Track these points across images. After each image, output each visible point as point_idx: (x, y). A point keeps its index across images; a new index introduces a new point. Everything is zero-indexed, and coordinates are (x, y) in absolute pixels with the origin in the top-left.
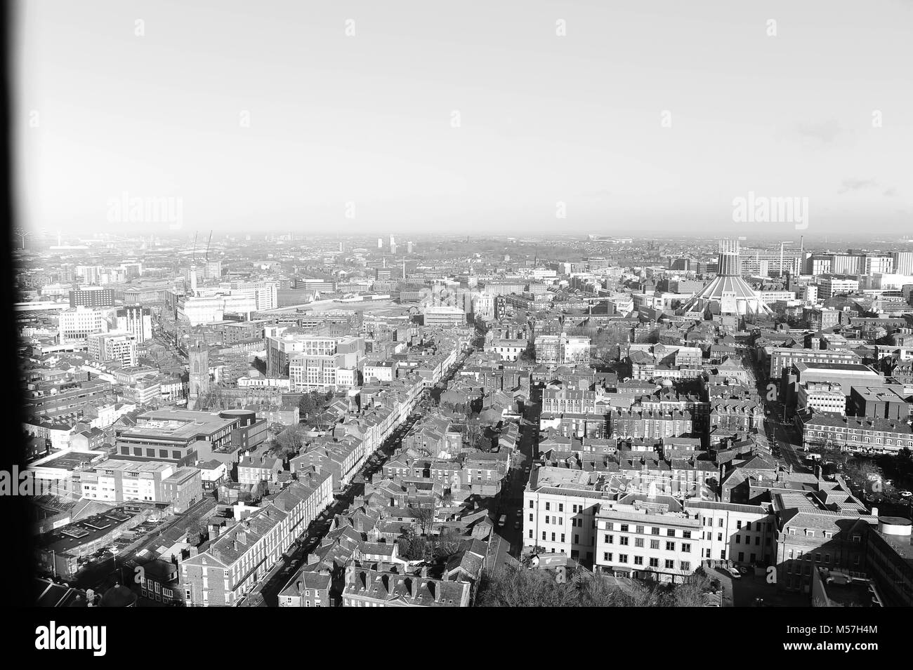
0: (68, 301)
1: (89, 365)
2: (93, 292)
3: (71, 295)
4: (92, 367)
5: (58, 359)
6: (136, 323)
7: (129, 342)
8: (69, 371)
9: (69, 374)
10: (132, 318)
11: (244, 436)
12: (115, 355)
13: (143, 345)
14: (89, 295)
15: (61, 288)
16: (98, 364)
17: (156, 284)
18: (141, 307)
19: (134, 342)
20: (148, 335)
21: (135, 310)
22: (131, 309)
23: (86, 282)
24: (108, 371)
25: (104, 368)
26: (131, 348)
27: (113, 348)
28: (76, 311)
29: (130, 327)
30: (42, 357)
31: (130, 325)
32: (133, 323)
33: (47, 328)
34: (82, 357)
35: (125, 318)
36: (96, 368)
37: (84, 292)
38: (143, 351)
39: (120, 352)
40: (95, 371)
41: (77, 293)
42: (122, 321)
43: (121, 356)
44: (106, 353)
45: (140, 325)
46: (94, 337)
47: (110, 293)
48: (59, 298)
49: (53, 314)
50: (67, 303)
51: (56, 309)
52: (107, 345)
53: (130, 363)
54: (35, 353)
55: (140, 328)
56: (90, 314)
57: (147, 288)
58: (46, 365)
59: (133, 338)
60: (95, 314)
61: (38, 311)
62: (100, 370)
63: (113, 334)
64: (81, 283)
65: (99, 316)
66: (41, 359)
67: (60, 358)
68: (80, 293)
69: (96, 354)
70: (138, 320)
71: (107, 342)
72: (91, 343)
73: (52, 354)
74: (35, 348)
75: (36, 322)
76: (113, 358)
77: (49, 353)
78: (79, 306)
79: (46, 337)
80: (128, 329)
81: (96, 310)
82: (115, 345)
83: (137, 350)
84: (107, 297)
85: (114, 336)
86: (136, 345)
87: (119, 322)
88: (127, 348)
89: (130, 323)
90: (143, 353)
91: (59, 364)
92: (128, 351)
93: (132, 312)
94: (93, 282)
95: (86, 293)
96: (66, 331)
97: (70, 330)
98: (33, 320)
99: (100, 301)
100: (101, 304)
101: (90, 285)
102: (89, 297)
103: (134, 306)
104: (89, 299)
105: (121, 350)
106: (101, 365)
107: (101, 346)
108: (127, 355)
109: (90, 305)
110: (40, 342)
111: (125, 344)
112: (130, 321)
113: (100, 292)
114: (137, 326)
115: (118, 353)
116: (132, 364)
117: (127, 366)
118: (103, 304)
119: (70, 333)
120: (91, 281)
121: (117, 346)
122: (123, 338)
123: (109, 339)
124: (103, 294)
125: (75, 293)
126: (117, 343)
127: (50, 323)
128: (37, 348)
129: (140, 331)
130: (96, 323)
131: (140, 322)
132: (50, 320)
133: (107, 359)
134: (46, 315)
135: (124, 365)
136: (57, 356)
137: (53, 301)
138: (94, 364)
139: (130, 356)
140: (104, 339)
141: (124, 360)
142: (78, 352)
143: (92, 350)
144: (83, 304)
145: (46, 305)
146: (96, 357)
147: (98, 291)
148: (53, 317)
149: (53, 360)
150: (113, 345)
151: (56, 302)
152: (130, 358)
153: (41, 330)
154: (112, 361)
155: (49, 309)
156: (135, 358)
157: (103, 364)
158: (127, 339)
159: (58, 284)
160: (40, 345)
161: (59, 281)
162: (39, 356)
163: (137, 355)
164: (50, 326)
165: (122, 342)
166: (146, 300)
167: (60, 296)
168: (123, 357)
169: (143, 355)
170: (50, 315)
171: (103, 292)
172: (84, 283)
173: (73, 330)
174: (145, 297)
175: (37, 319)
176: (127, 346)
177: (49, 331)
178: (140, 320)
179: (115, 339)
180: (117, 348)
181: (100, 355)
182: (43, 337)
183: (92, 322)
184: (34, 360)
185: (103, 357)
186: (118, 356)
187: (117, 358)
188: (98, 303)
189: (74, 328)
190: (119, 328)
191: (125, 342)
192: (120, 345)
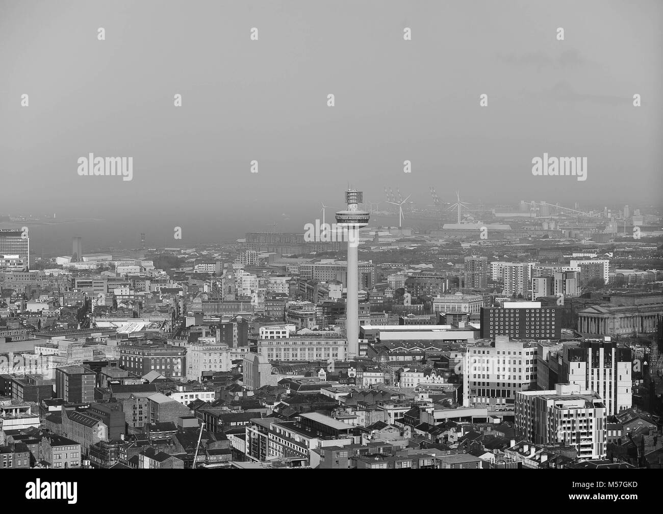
0: (478, 326)
1: (517, 450)
2: (522, 311)
3: (483, 316)
4: (523, 453)
5: (460, 435)
6: (602, 376)
7: (591, 411)
8: (483, 457)
12: (564, 435)
13: (616, 421)
14: (515, 317)
15: (464, 301)
16: (533, 450)
17: (638, 301)
18: (612, 344)
19: (600, 412)
20: (625, 400)
21: (602, 350)
22: (596, 347)
24: (553, 465)
25: (544, 458)
26: (593, 424)
27: (561, 421)
28: (493, 345)
29: (593, 383)
30: (435, 428)
31: (593, 378)
32: (598, 374)
33: (441, 373)
34: (504, 434)
35: (583, 364)
36: (530, 457)
37: (507, 311)
38: (615, 432)
39: (573, 430)
40: (526, 461)
41: (494, 313)
42: (577, 370)
43: (574, 438)
44: (548, 429)
45: (611, 379)
46: (527, 396)
47: (553, 315)
48: (460, 320)
49: (451, 350)
50: (474, 329)
51: (455, 341)
52: (550, 414)
53: (591, 452)
54: (424, 419)
55: (610, 386)
56: (517, 353)
57: (621, 308)
58: (440, 442)
59: (599, 405)
60: (527, 354)
61: (426, 343)
62: (537, 461)
63: (562, 394)
64: (499, 294)
65: (531, 357)
66: (434, 430)
67: (466, 433)
68: (499, 313)
69: (529, 429)
70: (608, 370)
71: (551, 409)
72: (521, 409)
73: (451, 423)
74: (424, 410)
75: (424, 362)
76: (559, 441)
77: (446, 421)
78: (497, 337)
79: (440, 390)
80: (587, 387)
81: (530, 347)
82: (565, 416)
83: (605, 429)
84: (548, 323)
85: (564, 399)
86: (604, 417)
87: (573, 370)
88: (588, 423)
89: (593, 374)
90: (615, 435)
91: (466, 443)
92: (588, 429)
93: (598, 353)
94: (519, 292)
95: (510, 313)
96: (475, 383)
97: (481, 380)
98: (418, 358)
99: (535, 329)
100: (537, 336)
101: (516, 297)
102: (514, 321)
103: (601, 342)
104: (515, 325)
105: (575, 425)
106: (539, 452)
107: (538, 415)
108: (586, 437)
109: (517, 336)
110: (431, 400)
111: (583, 415)
112: (593, 371)
113: (535, 313)
114: (605, 383)
115: (569, 432)
116: (595, 456)
117: (584, 458)
118: (540, 336)
119: (481, 388)
120: (516, 290)
121: (569, 418)
122: (581, 403)
123: (554, 403)
124: (540, 317)
125: (491, 311)
126: (569, 411)
127: (447, 366)
128: (426, 410)
129: (610, 392)
130: (527, 370)
131: (610, 374)
132: (448, 361)
133: (548, 442)
134: (440, 350)
135: (579, 455)
136: (462, 429)
137: (451, 324)
138: (526, 448)
139: (591, 439)
140: (545, 403)
141: (579, 447)
142: (496, 424)
143: (522, 421)
144: (504, 334)
145: (439, 332)
146: (529, 435)
147: (530, 309)
148: (452, 355)
149: (454, 435)
150: (562, 416)
151: (457, 327)
152: (592, 444)
153: (431, 377)
154: (558, 446)
155: (444, 340)
156: (601, 444)
157: (542, 450)
158: (589, 405)
159: (459, 294)
160: (431, 405)
161: (461, 288)
162: (430, 425)
163: (604, 439)
164: (447, 372)
165: (579, 410)
166: (617, 332)
167: (463, 317)
168: (578, 441)
169: (614, 440)
170: (446, 350)
171: (540, 313)
172: (504, 293)
173: (486, 380)
174: (617, 325)
175: (424, 357)
176: (588, 420)
177: (444, 381)
178: (610, 370)
179: (565, 403)
180: (569, 422)
181: (536, 432)
182: (434, 390)
183: (520, 369)
184: (423, 433)
185: (542, 438)
186: (569, 438)
187: (567, 440)
188: (530, 333)
189: (488, 378)
190: (571, 382)
191: (583, 411)
192: (574, 416)
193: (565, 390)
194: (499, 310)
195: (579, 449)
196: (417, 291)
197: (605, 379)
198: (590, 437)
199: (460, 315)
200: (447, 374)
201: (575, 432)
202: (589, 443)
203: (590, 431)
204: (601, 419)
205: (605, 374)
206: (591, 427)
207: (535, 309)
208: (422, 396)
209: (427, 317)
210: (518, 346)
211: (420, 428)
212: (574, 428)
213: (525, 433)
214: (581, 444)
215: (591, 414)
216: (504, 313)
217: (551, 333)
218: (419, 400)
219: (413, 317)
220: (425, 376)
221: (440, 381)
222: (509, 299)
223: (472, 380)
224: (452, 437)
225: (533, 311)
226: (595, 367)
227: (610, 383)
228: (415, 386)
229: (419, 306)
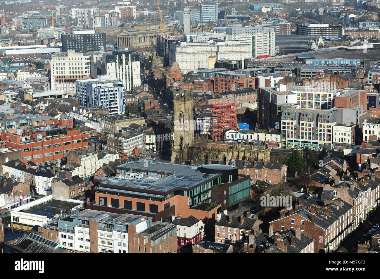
0: (61, 45)
1: (76, 112)
2: (85, 36)
3: (63, 39)
4: (79, 113)
5: (46, 105)
6: (124, 70)
7: (116, 88)
8: (56, 117)
9: (55, 120)
10: (121, 63)
11: (225, 193)
12: (102, 102)
13: (131, 93)
14: (81, 39)
15: (55, 31)
16: (85, 111)
17: (149, 28)
18: (130, 52)
19: (121, 89)
20: (137, 82)
21: (124, 55)
22: (120, 54)
23: (79, 25)
24: (95, 119)
25: (91, 115)
26: (118, 96)
27: (100, 95)
28: (67, 55)
29: (119, 73)
30: (33, 102)
31: (119, 71)
32: (122, 69)
33: (40, 72)
34: (70, 103)
35: (114, 64)
36: (83, 115)
37: (76, 36)
38: (131, 99)
39: (107, 100)
40: (81, 118)
41: (69, 37)
42: (111, 67)
43: (108, 103)
44: (94, 100)
45: (129, 71)
46: (82, 82)
47: (102, 37)
48: (52, 42)
49: (46, 59)
50: (59, 47)
51: (48, 53)
52: (95, 91)
53: (117, 111)
54: (27, 97)
55: (129, 75)
56: (80, 59)
57: (139, 32)
58: (36, 109)
59: (121, 85)
60: (86, 59)
61: (32, 55)
62: (87, 117)
63: (102, 80)
64: (75, 26)
65: (89, 61)
66: (32, 104)
67: (50, 104)
68: (72, 37)
69: (84, 100)
70: (127, 66)
71: (95, 89)
72: (79, 89)
73: (39, 100)
74: (26, 93)
75: (30, 66)
76: (100, 106)
77: (40, 98)
78: (68, 51)
79: (39, 81)
80: (117, 76)
81: (87, 55)
82: (102, 92)
83: (124, 98)
84: (99, 42)
85: (102, 83)
86: (123, 92)
87: (108, 67)
88: (115, 95)
89: (119, 69)
90: (131, 101)
91: (48, 110)
92: (115, 99)
93: (121, 57)
94: (86, 25)
95: (78, 37)
96: (57, 76)
97: (61, 75)
98: (27, 64)
99: (92, 45)
100: (94, 49)
101: (85, 28)
102: (81, 41)
103: (123, 51)
104: (81, 44)
105: (108, 97)
106: (88, 112)
107: (88, 93)
108: (114, 103)
109: (82, 49)
110: (31, 87)
111: (112, 91)
112: (119, 67)
113: (92, 36)
114: (126, 73)
115: (105, 100)
116: (119, 113)
117: (114, 114)
119: (61, 79)
121: (104, 93)
122: (111, 85)
123: (97, 85)
124: (95, 39)
125: (67, 36)
126: (104, 90)
127: (43, 68)
128: (28, 93)
129: (129, 78)
130: (86, 68)
131: (129, 68)
132: (43, 65)
133: (94, 106)
134: (40, 59)
135: (111, 113)
136: (47, 102)
137: (47, 45)
138: (81, 110)
139: (117, 104)
140: (91, 86)
141: (111, 108)
142: (66, 99)
143: (80, 96)
144: (72, 49)
145: (39, 49)
146: (84, 103)
148: (46, 61)
149: (43, 106)
150: (101, 92)
151: (49, 46)
152: (118, 106)
153: (34, 74)
154: (99, 108)
155: (42, 54)
156: (122, 106)
157: (90, 111)
158: (115, 85)
159: (52, 27)
160: (31, 90)
161: (53, 24)
162: (30, 101)
163: (124, 103)
164: (42, 71)
165: (110, 89)
166: (138, 45)
167: (53, 40)
168: (110, 105)
169: (131, 104)
170: (43, 59)
171: (95, 36)
172: (78, 26)
173: (63, 75)
174: (138, 41)
175: (30, 63)
176: (115, 94)
177: (41, 76)
178: (129, 66)
179: (102, 85)
180: (104, 95)
181: (88, 102)
182: (35, 81)
183: (82, 68)
184: (25, 105)
185: (91, 104)
186: (105, 104)
187: (104, 105)
188: (89, 48)
189: (65, 73)
190: (108, 74)
191: (112, 89)
192: (107, 92)
193: (103, 78)
194: (72, 35)
195: (111, 109)
196: (29, 26)
197: (126, 71)
198: (116, 103)
199: (52, 39)
200: (43, 72)
201: (108, 100)
202: (116, 106)
203: (116, 99)
204: (122, 93)
205: (126, 68)
206: (117, 97)
207: (92, 34)
208: (26, 85)
209: (34, 41)
210: (80, 55)
211: (25, 103)
212: (107, 98)
213: (82, 103)
214: (112, 107)
215: (116, 91)
216: (75, 37)
218: (24, 87)
219: (26, 41)
220: (30, 74)
221: (38, 76)
222: (81, 29)
223: (56, 75)
224: (42, 106)
225: (90, 35)
226: (121, 65)
227: (129, 73)
228: (25, 79)
229: (30, 34)
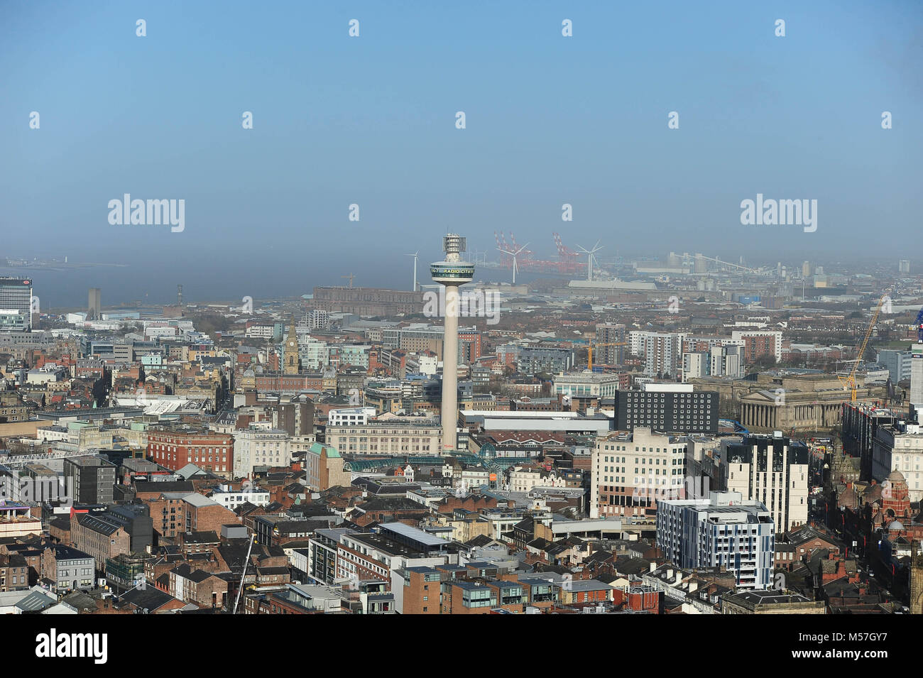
0: (611, 414)
1: (658, 576)
2: (669, 395)
3: (619, 402)
4: (666, 580)
5: (586, 554)
6: (770, 482)
7: (755, 526)
10: (762, 466)
12: (719, 557)
13: (785, 540)
14: (659, 403)
15: (595, 381)
16: (679, 576)
17: (818, 385)
18: (786, 442)
19: (768, 529)
20: (799, 514)
21: (770, 448)
22: (763, 444)
23: (649, 370)
24: (704, 596)
25: (693, 587)
26: (758, 544)
27: (716, 539)
28: (631, 439)
29: (758, 490)
30: (553, 545)
31: (758, 485)
32: (765, 479)
33: (562, 475)
34: (642, 554)
35: (746, 466)
36: (675, 585)
37: (649, 395)
38: (785, 554)
39: (731, 551)
40: (670, 590)
41: (633, 397)
42: (738, 473)
43: (732, 561)
44: (699, 549)
45: (781, 486)
46: (672, 506)
47: (709, 401)
48: (589, 406)
49: (577, 444)
50: (608, 419)
51: (582, 432)
52: (703, 530)
53: (753, 580)
54: (539, 533)
55: (780, 495)
56: (662, 450)
57: (796, 394)
58: (559, 563)
59: (765, 520)
60: (675, 451)
61: (543, 435)
62: (684, 590)
63: (718, 505)
64: (640, 373)
65: (682, 456)
66: (552, 548)
67: (594, 552)
68: (639, 398)
69: (674, 549)
70: (777, 474)
71: (703, 524)
72: (664, 523)
73: (574, 539)
74: (539, 522)
75: (540, 459)
76: (713, 565)
77: (568, 537)
78: (636, 429)
79: (561, 496)
80: (750, 495)
81: (679, 442)
82: (722, 532)
83: (773, 550)
84: (702, 412)
85: (720, 511)
86: (771, 535)
87: (732, 474)
88: (750, 542)
89: (758, 479)
90: (784, 558)
91: (592, 566)
92: (750, 551)
93: (765, 453)
94: (665, 371)
95: (653, 398)
96: (606, 487)
97: (614, 484)
98: (533, 454)
99: (685, 420)
100: (688, 428)
101: (661, 378)
102: (659, 409)
103: (770, 438)
104: (659, 414)
105: (734, 545)
106: (687, 578)
107: (687, 531)
108: (747, 561)
109: (662, 427)
110: (549, 509)
111: (745, 532)
112: (758, 475)
113: (686, 398)
114: (773, 490)
115: (726, 553)
116: (758, 585)
117: (745, 588)
118: (692, 428)
119: (614, 494)
120: (662, 368)
121: (726, 535)
122: (742, 517)
123: (708, 516)
124: (692, 404)
125: (629, 395)
126: (726, 527)
127: (571, 465)
128: (543, 521)
129: (780, 503)
130: (674, 472)
131: (781, 479)
132: (571, 458)
133: (699, 565)
134: (561, 443)
135: (738, 584)
136: (588, 547)
137: (577, 411)
138: (670, 573)
139: (754, 563)
140: (696, 515)
141: (739, 573)
142: (632, 542)
143: (666, 538)
144: (645, 425)
145: (561, 421)
146: (674, 557)
147: (679, 394)
148: (578, 451)
149: (577, 555)
150: (718, 533)
151: (584, 415)
152: (756, 570)
153: (550, 479)
154: (712, 571)
155: (568, 432)
156: (767, 570)
157: (691, 576)
158: (752, 519)
159: (588, 372)
160: (549, 516)
161: (590, 364)
162: (547, 541)
163: (771, 563)
164: (570, 472)
165: (739, 526)
166: (791, 425)
167: (593, 402)
168: (738, 565)
169: (784, 565)
170: (570, 444)
171: (692, 398)
172: (645, 372)
173: (620, 484)
174: (791, 416)
175: (541, 453)
176: (750, 538)
177: (566, 484)
178: (781, 475)
179: (721, 516)
180: (726, 541)
181: (684, 554)
182: (553, 496)
183: (665, 471)
184: (538, 551)
185: (691, 560)
186: (726, 561)
187: (723, 564)
188: (678, 425)
189: (623, 481)
190: (730, 489)
191: (745, 527)
192: (733, 533)
193: (722, 499)
194: (639, 393)
195: (739, 576)
196: (534, 367)
197: (773, 486)
198: (753, 560)
199: (589, 399)
200: (570, 476)
201: (733, 553)
202: (751, 568)
203: (753, 552)
204: (767, 537)
205: (774, 479)
206: (755, 547)
207: (686, 394)
208: (538, 504)
209: (546, 401)
210: (662, 441)
211: (535, 545)
212: (732, 549)
213: (670, 554)
214: (741, 569)
215: (754, 531)
216: (646, 398)
217: (705, 425)
218: (534, 508)
219: (528, 400)
220: (541, 477)
221: (560, 484)
222: (653, 380)
223: (603, 483)
224: (575, 557)
225: (682, 396)
226: (762, 470)
227: (780, 491)
228: (529, 489)
229: (535, 386)
